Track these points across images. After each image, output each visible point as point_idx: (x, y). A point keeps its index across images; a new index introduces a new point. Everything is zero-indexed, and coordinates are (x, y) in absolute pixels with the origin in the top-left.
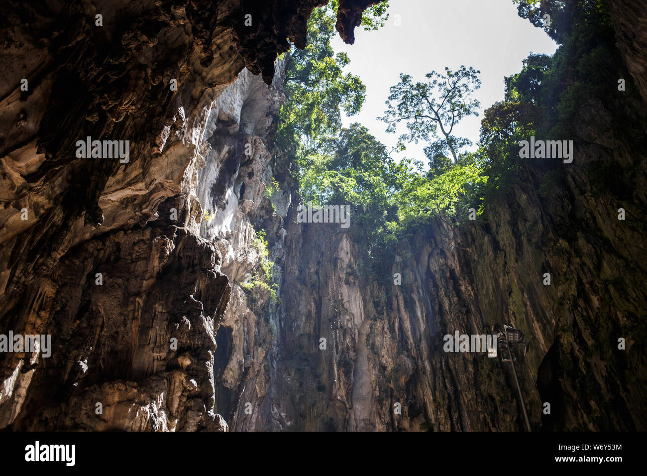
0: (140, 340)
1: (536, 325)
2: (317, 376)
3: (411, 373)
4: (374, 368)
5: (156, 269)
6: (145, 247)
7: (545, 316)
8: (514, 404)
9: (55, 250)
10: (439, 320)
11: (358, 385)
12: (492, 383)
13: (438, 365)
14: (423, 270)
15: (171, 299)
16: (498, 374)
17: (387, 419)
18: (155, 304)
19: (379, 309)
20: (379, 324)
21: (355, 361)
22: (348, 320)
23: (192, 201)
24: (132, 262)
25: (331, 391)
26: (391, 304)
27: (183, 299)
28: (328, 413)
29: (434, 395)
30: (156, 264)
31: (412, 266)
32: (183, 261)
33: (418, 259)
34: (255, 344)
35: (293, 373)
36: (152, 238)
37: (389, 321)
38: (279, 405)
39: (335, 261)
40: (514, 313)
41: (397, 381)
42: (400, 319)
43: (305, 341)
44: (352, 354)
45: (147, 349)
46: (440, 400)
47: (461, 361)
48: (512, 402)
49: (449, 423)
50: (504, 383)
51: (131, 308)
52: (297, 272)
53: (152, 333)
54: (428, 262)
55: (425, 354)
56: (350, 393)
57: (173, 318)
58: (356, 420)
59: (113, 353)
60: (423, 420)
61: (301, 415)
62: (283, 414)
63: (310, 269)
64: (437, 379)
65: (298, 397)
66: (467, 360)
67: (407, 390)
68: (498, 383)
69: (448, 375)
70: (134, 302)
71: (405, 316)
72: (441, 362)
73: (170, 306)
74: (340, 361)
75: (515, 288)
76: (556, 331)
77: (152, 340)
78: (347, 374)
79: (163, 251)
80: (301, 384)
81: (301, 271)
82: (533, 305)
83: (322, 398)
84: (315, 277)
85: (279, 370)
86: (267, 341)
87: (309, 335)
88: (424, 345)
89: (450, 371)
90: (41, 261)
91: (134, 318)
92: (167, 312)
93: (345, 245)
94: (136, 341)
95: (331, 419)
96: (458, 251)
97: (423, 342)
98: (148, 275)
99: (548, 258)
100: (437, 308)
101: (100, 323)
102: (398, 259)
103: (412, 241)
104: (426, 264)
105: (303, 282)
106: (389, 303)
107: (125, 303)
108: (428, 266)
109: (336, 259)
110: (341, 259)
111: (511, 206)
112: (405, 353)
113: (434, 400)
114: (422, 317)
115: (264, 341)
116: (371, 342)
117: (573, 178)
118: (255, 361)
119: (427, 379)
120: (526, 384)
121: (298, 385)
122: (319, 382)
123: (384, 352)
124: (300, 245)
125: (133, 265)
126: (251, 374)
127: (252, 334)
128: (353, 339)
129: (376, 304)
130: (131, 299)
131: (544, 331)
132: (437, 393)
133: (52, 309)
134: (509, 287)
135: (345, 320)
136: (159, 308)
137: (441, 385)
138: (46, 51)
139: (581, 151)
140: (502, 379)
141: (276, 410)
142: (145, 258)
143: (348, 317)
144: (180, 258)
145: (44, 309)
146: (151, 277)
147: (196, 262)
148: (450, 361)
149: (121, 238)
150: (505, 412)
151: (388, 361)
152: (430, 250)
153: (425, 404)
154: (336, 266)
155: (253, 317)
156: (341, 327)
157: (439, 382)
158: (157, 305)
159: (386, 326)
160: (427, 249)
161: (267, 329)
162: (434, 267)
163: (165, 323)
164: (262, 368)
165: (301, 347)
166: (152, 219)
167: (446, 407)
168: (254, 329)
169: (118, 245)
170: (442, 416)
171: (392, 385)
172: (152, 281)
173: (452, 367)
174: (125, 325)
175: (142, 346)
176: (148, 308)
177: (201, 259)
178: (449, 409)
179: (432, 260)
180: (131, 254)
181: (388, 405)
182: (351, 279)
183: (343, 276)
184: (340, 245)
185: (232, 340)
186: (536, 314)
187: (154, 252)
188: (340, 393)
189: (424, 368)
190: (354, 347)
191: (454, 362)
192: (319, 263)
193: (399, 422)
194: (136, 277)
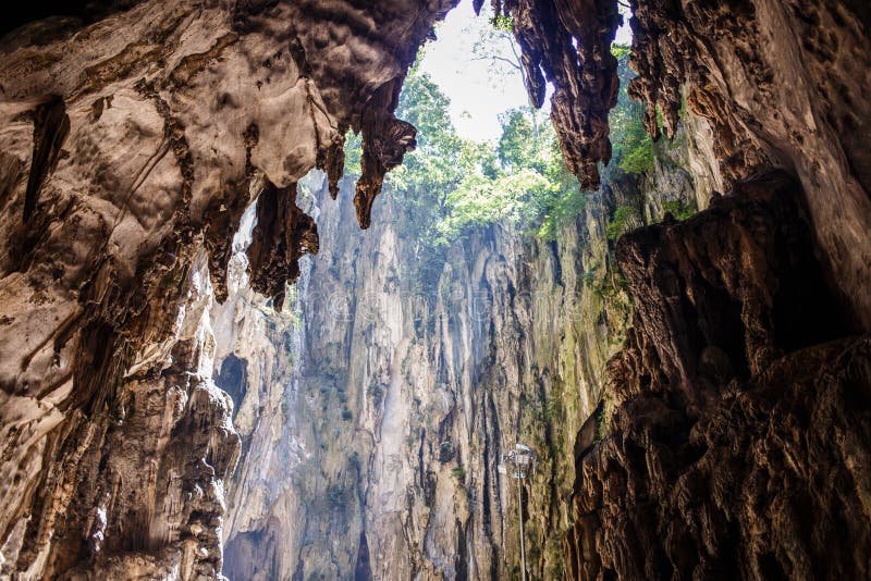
0: (156, 507)
1: (583, 384)
2: (343, 400)
3: (447, 412)
4: (407, 401)
5: (170, 426)
6: (158, 399)
7: (593, 376)
8: (550, 464)
9: (80, 444)
10: (489, 342)
11: (389, 414)
12: (532, 436)
13: (480, 402)
14: (477, 279)
15: (185, 463)
16: (539, 428)
17: (416, 463)
18: (170, 468)
19: (419, 329)
20: (417, 349)
21: (388, 386)
22: (384, 337)
23: (205, 334)
24: (147, 415)
25: (358, 421)
26: (434, 326)
27: (196, 463)
28: (353, 445)
29: (470, 437)
30: (169, 421)
31: (463, 275)
32: (196, 416)
33: (471, 267)
34: (273, 379)
35: (316, 395)
36: (166, 390)
37: (429, 346)
38: (298, 435)
39: (375, 256)
40: (563, 363)
41: (429, 422)
42: (442, 344)
43: (333, 353)
44: (385, 378)
45: (162, 517)
46: (477, 444)
47: (506, 398)
48: (547, 461)
49: (483, 469)
50: (543, 439)
51: (147, 468)
52: (330, 261)
53: (167, 501)
54: (485, 269)
55: (467, 387)
56: (379, 424)
57: (187, 487)
58: (383, 455)
59: (131, 514)
60: (456, 465)
61: (323, 447)
62: (303, 446)
63: (346, 259)
64: (476, 418)
65: (320, 424)
66: (513, 396)
67: (441, 432)
68: (537, 438)
69: (489, 413)
70: (149, 463)
71: (448, 341)
72: (483, 397)
73: (184, 471)
74: (370, 388)
75: (569, 335)
76: (601, 394)
77: (167, 509)
78: (377, 404)
79: (176, 407)
80: (325, 409)
81: (335, 260)
82: (584, 360)
83: (348, 429)
84: (351, 270)
85: (301, 390)
86: (287, 373)
87: (339, 345)
88: (466, 378)
89: (492, 406)
90: (69, 458)
91: (150, 481)
92: (181, 478)
93: (388, 239)
94: (152, 506)
95: (356, 454)
96: (518, 265)
97: (466, 372)
98: (162, 432)
99: (606, 308)
100: (488, 327)
101: (118, 480)
102: (448, 268)
103: (467, 244)
104: (482, 271)
105: (337, 276)
106: (431, 324)
107: (142, 464)
108: (484, 274)
109: (377, 254)
110: (383, 254)
111: (579, 229)
112: (444, 385)
113: (470, 443)
114: (468, 343)
115: (284, 373)
116: (406, 371)
117: (651, 208)
118: (272, 398)
119: (464, 419)
120: (565, 446)
121: (321, 409)
122: (346, 408)
123: (420, 383)
124: (336, 224)
125: (147, 419)
126: (267, 411)
127: (270, 368)
128: (388, 360)
129: (418, 324)
130: (147, 459)
131: (590, 391)
132: (474, 436)
133: (76, 481)
134: (563, 331)
135: (379, 335)
136: (174, 475)
137: (480, 425)
138: (75, 302)
139: (666, 173)
140: (542, 434)
141: (294, 441)
142: (159, 412)
143: (384, 333)
144: (193, 412)
145: (68, 482)
146: (165, 435)
147: (208, 419)
148: (494, 395)
149: (135, 386)
150: (539, 472)
151: (422, 393)
152: (488, 254)
153: (459, 446)
154: (375, 263)
155: (272, 350)
156: (376, 344)
157: (479, 420)
158: (172, 470)
159: (426, 353)
160: (485, 254)
161: (287, 358)
162: (491, 276)
163: (179, 490)
164: (280, 408)
165: (328, 361)
166: (165, 367)
167: (482, 452)
168: (272, 361)
169: (132, 394)
170: (477, 462)
171: (424, 425)
172: (166, 440)
173: (496, 403)
174: (142, 486)
175: (158, 515)
176: (162, 474)
177: (213, 416)
178: (486, 455)
179: (489, 266)
180: (145, 406)
181: (418, 449)
182: (391, 285)
183: (383, 277)
184: (383, 238)
185: (246, 375)
186: (585, 371)
187: (168, 407)
188: (368, 423)
189: (463, 405)
190: (388, 369)
191: (498, 396)
192: (357, 251)
193: (429, 466)
194: (151, 433)
